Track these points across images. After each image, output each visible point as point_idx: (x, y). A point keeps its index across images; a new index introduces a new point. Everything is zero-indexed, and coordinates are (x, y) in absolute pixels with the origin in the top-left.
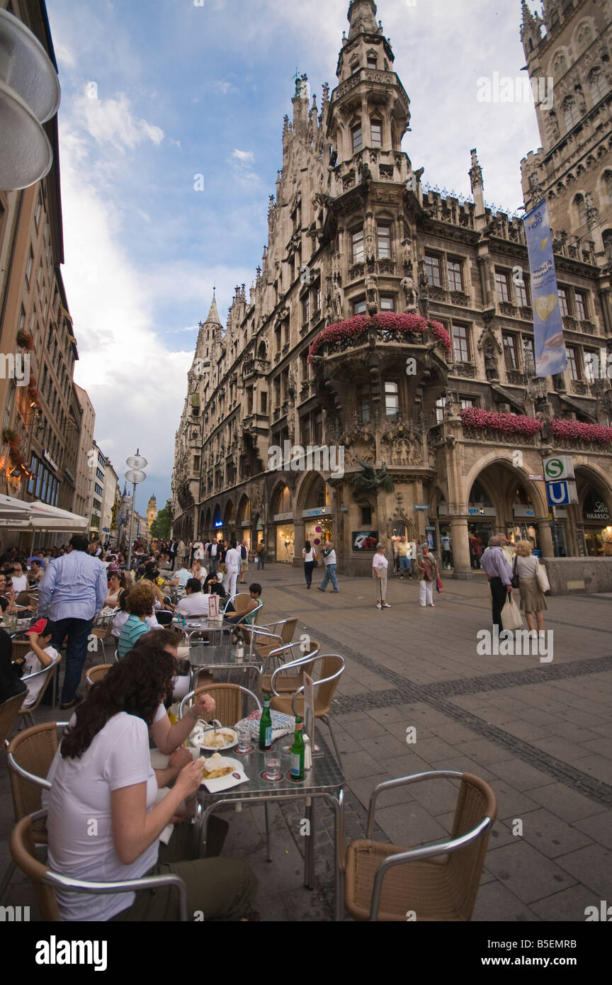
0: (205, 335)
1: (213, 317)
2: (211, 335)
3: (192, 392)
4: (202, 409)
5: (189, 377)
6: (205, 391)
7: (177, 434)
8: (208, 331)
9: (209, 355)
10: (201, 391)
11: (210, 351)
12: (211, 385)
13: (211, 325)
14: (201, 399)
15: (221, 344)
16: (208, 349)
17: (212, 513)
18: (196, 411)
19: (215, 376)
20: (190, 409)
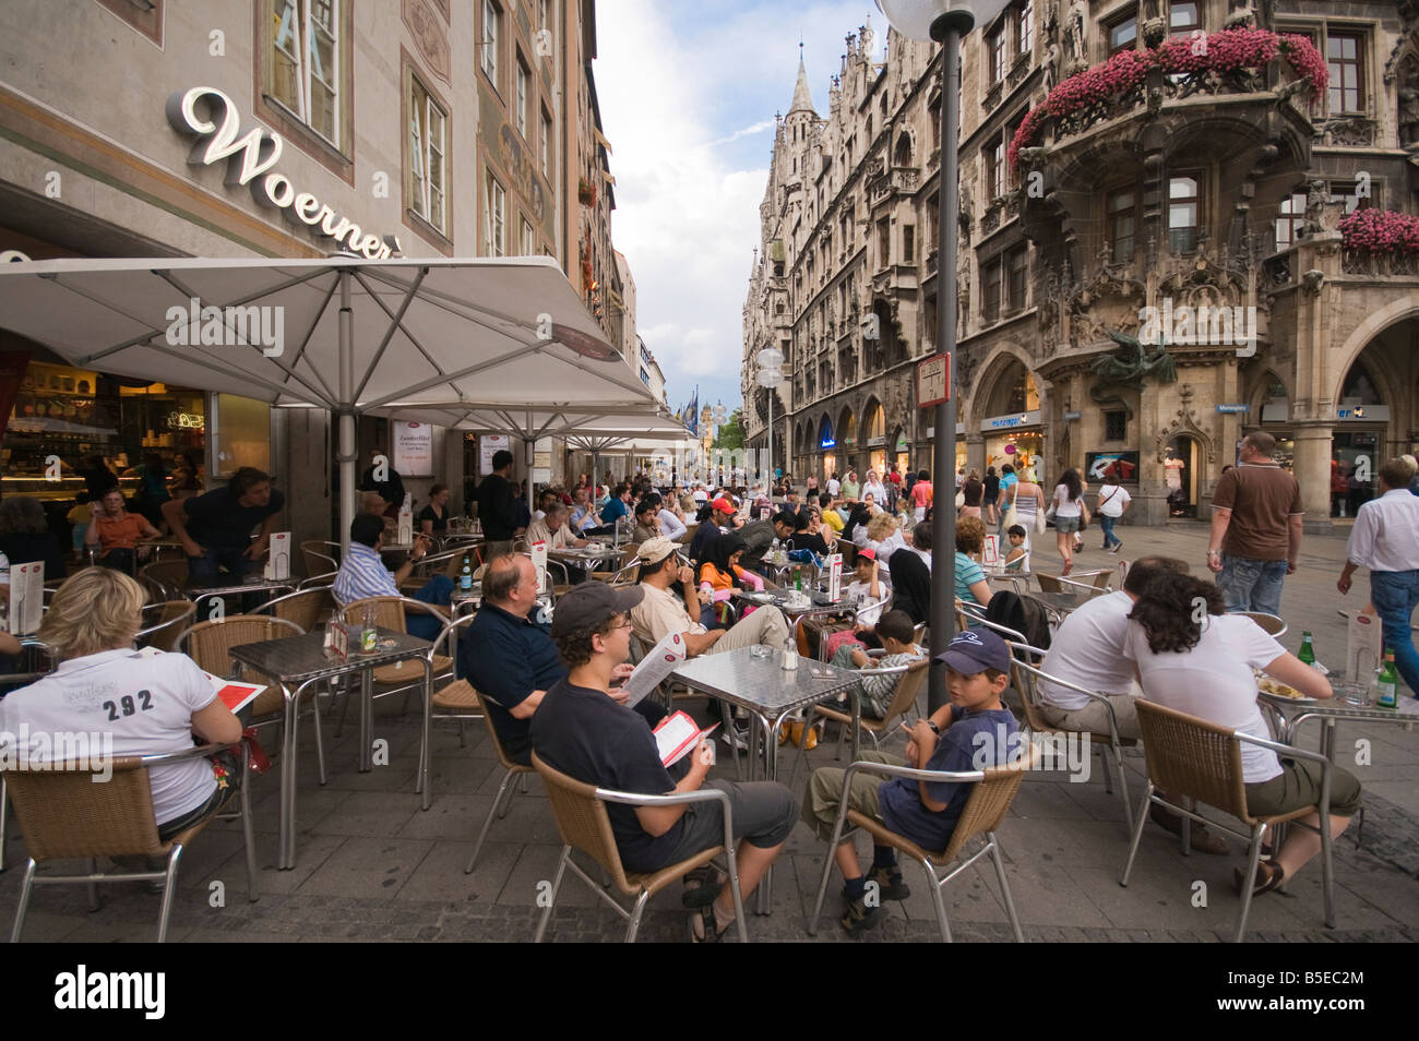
0: (788, 137)
1: (802, 99)
2: (799, 134)
3: (771, 236)
4: (790, 264)
5: (762, 213)
6: (794, 233)
7: (744, 308)
8: (795, 128)
9: (799, 170)
10: (787, 240)
11: (799, 163)
12: (804, 222)
13: (799, 115)
14: (786, 248)
15: (821, 148)
16: (795, 160)
17: (804, 433)
18: (779, 268)
19: (812, 206)
20: (770, 270)
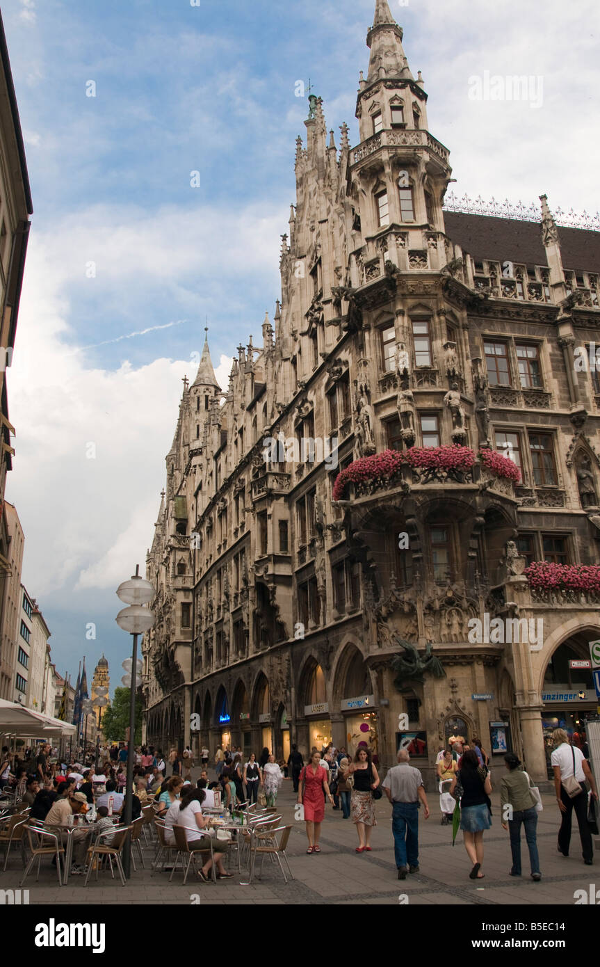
0: (194, 405)
1: (206, 374)
2: (203, 404)
3: (174, 494)
4: (192, 524)
5: (168, 464)
6: (196, 495)
7: (148, 555)
8: (198, 398)
9: (201, 438)
10: (191, 501)
11: (202, 430)
12: (205, 488)
13: (202, 388)
14: (190, 506)
15: (220, 426)
16: (198, 426)
17: (214, 701)
18: (182, 527)
19: (211, 475)
20: (171, 526)
